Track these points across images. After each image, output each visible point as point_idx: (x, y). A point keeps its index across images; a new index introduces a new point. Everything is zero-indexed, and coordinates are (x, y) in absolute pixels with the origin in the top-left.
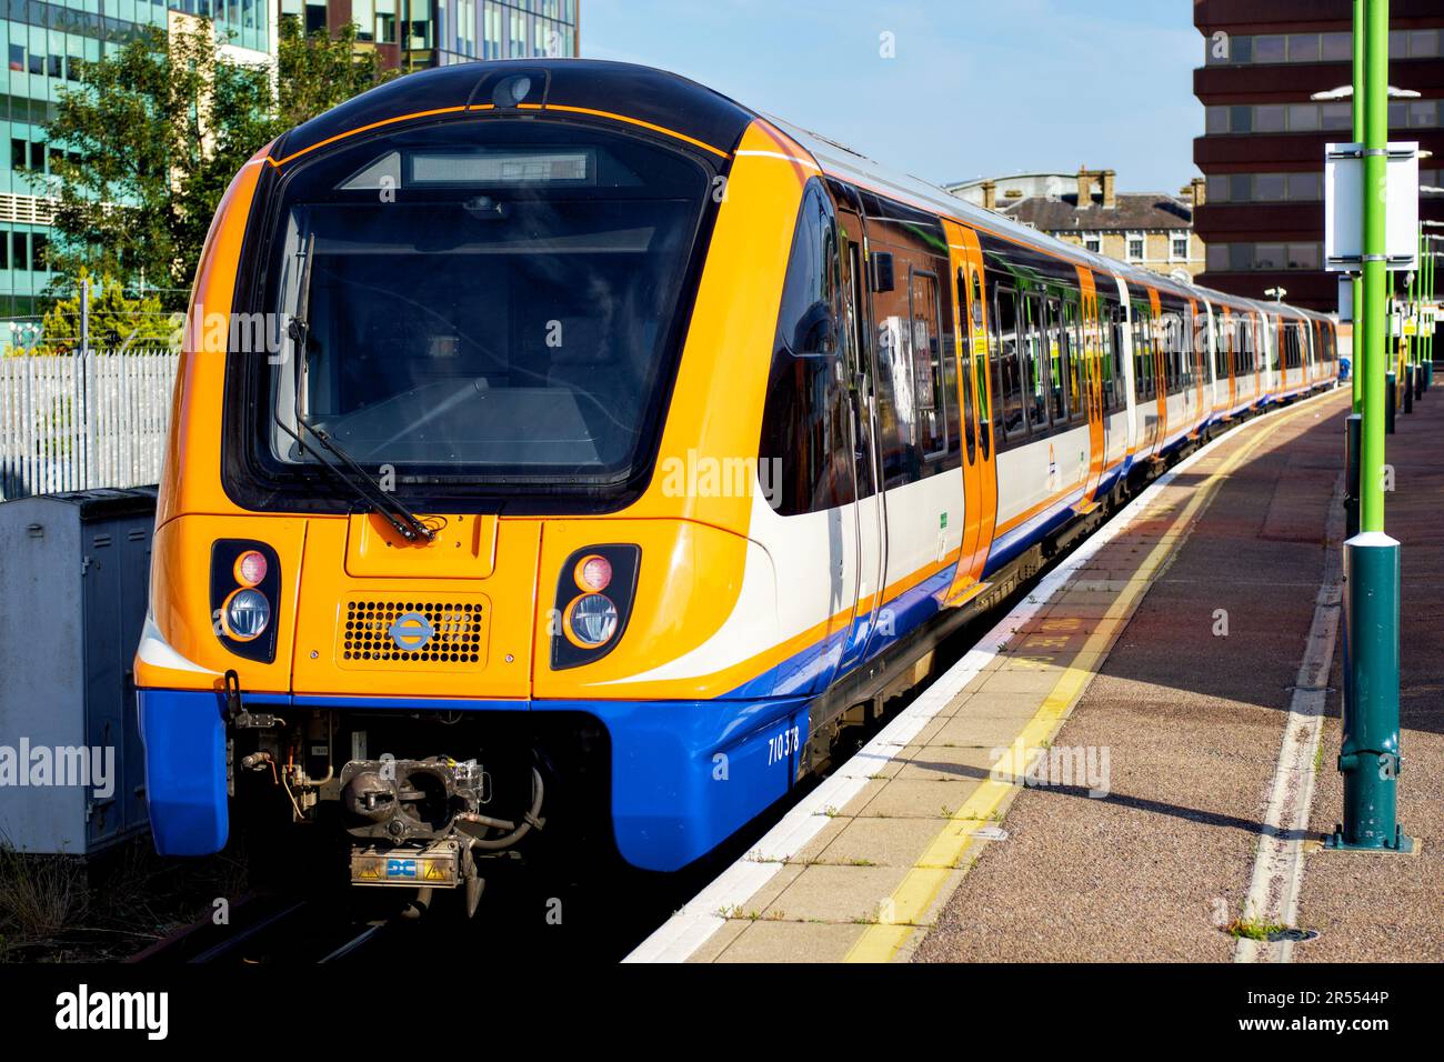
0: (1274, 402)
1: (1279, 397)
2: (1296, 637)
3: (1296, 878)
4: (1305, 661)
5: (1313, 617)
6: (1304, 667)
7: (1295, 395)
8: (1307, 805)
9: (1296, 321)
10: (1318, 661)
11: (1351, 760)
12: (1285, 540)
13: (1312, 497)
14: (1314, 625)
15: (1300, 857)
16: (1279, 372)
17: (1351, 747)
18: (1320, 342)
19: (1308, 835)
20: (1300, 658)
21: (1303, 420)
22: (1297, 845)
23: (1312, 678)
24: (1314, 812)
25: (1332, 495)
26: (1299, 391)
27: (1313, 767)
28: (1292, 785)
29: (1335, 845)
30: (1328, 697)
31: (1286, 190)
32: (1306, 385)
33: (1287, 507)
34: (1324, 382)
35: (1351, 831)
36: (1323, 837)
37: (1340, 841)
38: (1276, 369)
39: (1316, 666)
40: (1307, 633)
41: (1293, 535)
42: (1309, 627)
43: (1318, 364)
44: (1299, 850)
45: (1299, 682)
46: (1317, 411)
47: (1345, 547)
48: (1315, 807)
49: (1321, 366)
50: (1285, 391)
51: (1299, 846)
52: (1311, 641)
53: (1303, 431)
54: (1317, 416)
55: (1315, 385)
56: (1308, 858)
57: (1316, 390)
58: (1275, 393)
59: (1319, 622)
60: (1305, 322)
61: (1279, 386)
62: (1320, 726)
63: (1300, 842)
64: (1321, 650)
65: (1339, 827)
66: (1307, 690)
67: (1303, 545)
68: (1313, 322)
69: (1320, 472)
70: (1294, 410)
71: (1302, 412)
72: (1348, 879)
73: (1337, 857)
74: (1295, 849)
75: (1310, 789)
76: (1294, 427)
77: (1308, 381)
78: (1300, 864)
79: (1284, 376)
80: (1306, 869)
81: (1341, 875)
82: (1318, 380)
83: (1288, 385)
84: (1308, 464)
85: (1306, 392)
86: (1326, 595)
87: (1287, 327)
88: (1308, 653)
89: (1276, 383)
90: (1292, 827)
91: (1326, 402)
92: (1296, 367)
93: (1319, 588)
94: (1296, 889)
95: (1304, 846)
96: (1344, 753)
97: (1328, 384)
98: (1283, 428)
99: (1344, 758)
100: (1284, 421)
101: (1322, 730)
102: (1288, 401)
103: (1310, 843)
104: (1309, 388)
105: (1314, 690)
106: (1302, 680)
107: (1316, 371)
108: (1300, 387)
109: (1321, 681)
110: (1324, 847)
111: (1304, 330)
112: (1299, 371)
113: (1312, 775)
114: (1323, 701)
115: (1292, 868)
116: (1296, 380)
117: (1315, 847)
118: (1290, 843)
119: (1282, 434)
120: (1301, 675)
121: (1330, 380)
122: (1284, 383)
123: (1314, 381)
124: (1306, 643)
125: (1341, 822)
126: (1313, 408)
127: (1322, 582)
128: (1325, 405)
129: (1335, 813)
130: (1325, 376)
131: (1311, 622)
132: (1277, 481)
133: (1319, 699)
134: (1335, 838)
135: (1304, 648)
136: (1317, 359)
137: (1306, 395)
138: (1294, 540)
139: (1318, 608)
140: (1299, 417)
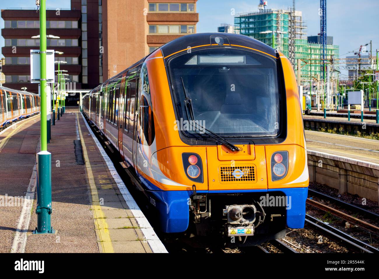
0: (24, 117)
1: (25, 116)
2: (27, 179)
3: (25, 242)
4: (29, 185)
5: (32, 173)
6: (29, 187)
7: (29, 116)
8: (28, 223)
9: (29, 96)
10: (33, 185)
11: (39, 210)
12: (25, 153)
13: (33, 142)
14: (32, 176)
15: (26, 237)
16: (25, 109)
17: (39, 207)
18: (36, 102)
19: (29, 231)
20: (28, 184)
21: (31, 122)
22: (25, 234)
23: (31, 189)
24: (30, 225)
25: (38, 141)
26: (30, 114)
27: (30, 213)
28: (25, 218)
29: (35, 233)
30: (35, 194)
31: (27, 62)
32: (32, 113)
33: (26, 145)
34: (37, 112)
35: (39, 229)
36: (32, 231)
37: (37, 232)
38: (24, 109)
39: (32, 186)
40: (30, 178)
41: (27, 152)
42: (31, 176)
43: (35, 107)
44: (26, 235)
45: (28, 191)
46: (35, 120)
47: (37, 155)
48: (31, 223)
49: (36, 108)
50: (27, 114)
51: (26, 234)
52: (31, 180)
53: (31, 125)
54: (35, 121)
55: (34, 113)
56: (28, 237)
57: (35, 114)
58: (24, 115)
59: (33, 175)
60: (32, 96)
61: (25, 113)
62: (32, 202)
63: (26, 233)
64: (33, 182)
65: (36, 228)
66: (30, 193)
67: (30, 155)
68: (34, 96)
69: (35, 135)
70: (29, 119)
71: (32, 120)
72: (39, 242)
73: (36, 236)
74: (25, 235)
75: (30, 219)
76: (29, 124)
77: (33, 111)
78: (26, 238)
79: (26, 111)
80: (28, 240)
81: (37, 241)
82: (35, 112)
83: (28, 113)
84: (33, 133)
85: (32, 115)
86: (36, 168)
87: (27, 98)
88: (30, 183)
89: (24, 112)
90: (24, 229)
91: (37, 117)
92: (29, 108)
93: (34, 166)
94: (25, 245)
95: (27, 234)
96: (37, 209)
97: (38, 113)
98: (26, 124)
99: (37, 210)
100: (26, 122)
101: (33, 203)
102: (27, 117)
103: (29, 233)
104: (33, 114)
105: (31, 193)
106: (28, 190)
107: (35, 109)
108: (31, 113)
109: (33, 190)
110: (32, 234)
111: (32, 98)
112: (30, 109)
113: (30, 215)
114: (34, 195)
115: (24, 240)
116: (30, 111)
117: (30, 234)
118: (24, 233)
119: (26, 126)
120: (28, 189)
121: (39, 112)
122: (26, 112)
123: (34, 112)
124: (30, 180)
125: (37, 227)
126: (34, 119)
127: (35, 164)
128: (37, 118)
129: (35, 225)
130: (37, 110)
131: (31, 175)
132: (24, 138)
133: (33, 195)
134: (35, 231)
135: (29, 182)
136: (35, 106)
137: (32, 116)
138: (28, 154)
139: (33, 171)
140: (30, 121)
